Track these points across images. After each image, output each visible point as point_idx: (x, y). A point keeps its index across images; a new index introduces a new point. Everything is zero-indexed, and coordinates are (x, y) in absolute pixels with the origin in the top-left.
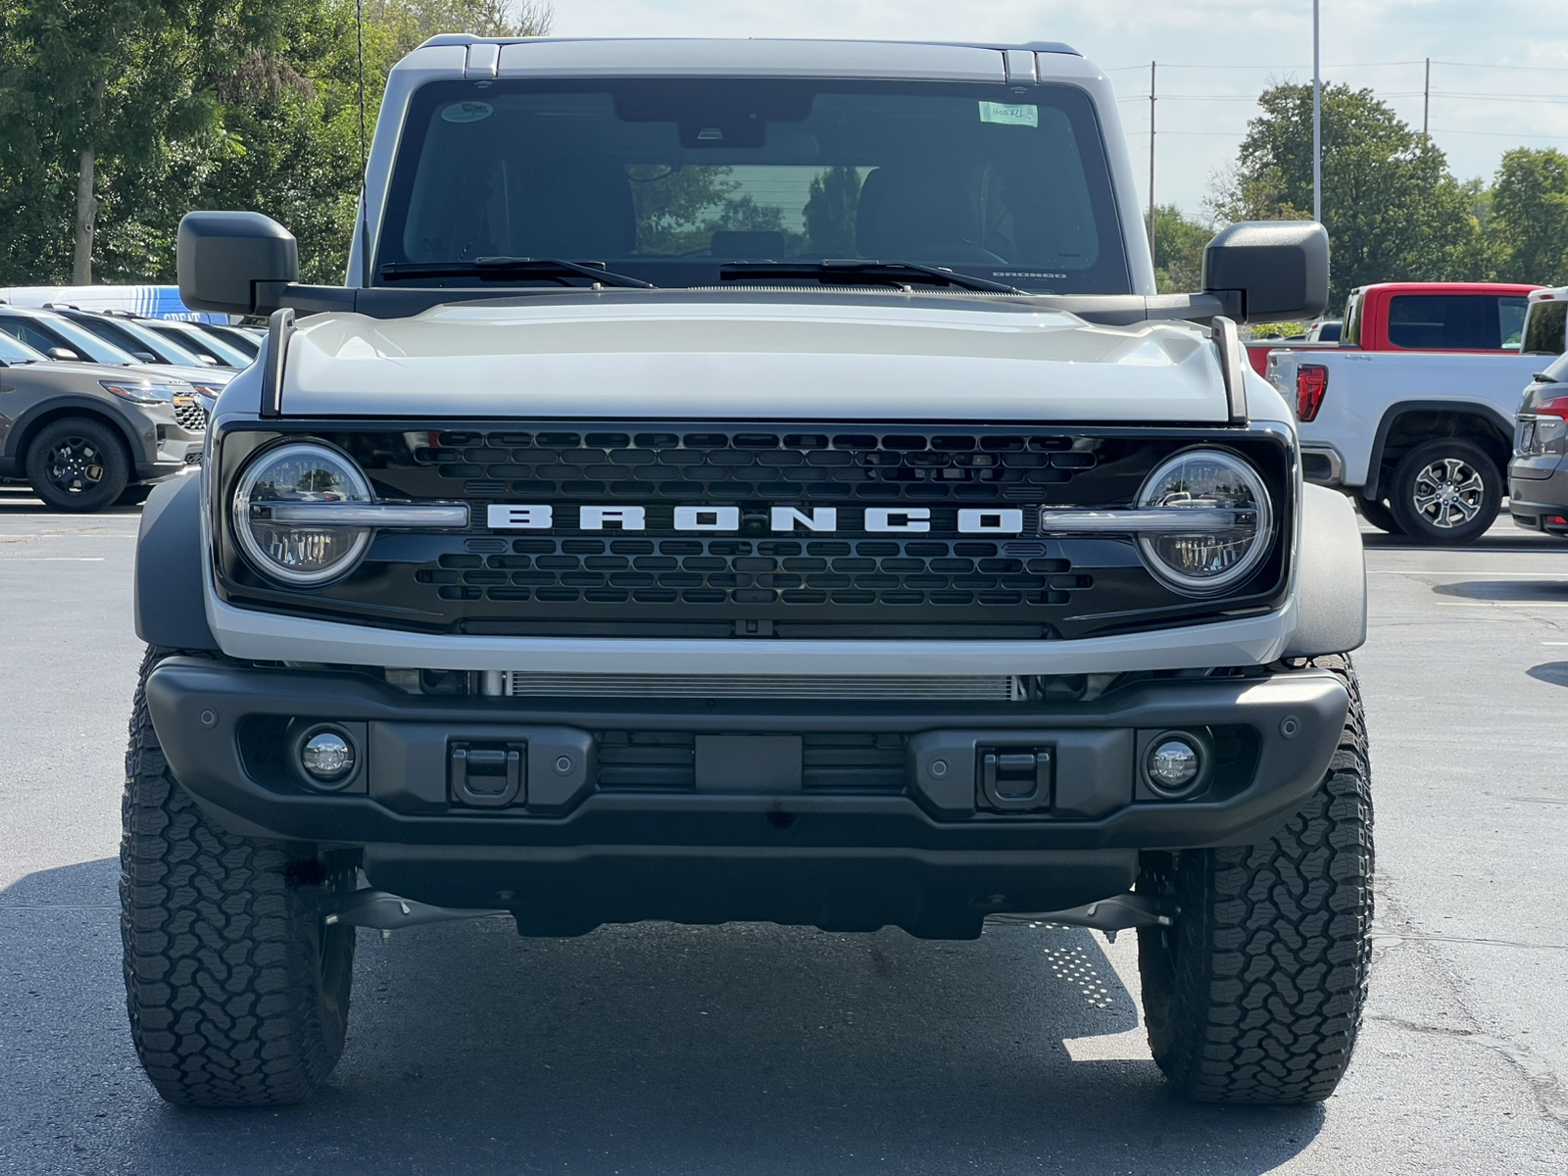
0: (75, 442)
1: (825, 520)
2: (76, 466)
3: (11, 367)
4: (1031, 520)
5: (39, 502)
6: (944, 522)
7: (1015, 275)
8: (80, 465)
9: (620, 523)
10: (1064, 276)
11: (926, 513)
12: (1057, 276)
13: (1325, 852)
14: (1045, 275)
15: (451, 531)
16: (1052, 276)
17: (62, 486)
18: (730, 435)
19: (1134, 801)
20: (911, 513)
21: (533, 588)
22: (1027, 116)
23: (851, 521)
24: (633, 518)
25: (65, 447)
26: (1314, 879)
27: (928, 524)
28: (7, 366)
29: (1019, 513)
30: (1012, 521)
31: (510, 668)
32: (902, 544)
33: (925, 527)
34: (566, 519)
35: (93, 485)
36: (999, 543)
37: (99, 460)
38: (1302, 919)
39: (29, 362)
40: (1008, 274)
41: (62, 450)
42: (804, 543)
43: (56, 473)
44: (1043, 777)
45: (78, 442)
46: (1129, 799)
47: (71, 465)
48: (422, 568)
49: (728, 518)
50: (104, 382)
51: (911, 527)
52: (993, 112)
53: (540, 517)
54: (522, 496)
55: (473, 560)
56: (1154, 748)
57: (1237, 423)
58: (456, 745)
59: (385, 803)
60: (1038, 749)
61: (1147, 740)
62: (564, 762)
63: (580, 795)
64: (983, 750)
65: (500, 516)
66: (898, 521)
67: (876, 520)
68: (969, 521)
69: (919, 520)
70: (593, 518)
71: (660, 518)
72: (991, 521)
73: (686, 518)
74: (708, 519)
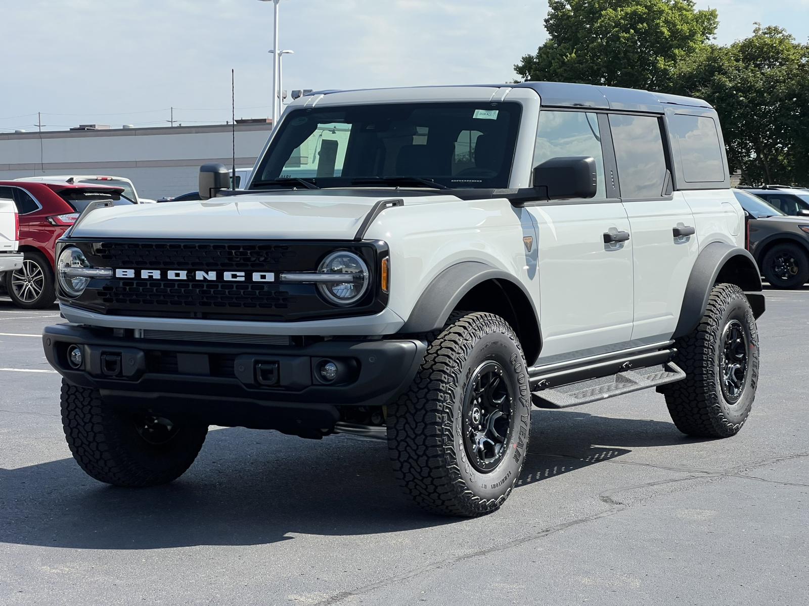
0: (785, 255)
1: (212, 276)
2: (785, 267)
3: (758, 219)
4: (277, 277)
5: (768, 284)
6: (249, 277)
7: (460, 181)
8: (787, 266)
9: (152, 276)
10: (481, 181)
11: (243, 274)
12: (478, 181)
13: (423, 412)
14: (473, 181)
15: (103, 278)
16: (475, 181)
17: (779, 276)
18: (182, 245)
19: (313, 385)
20: (238, 274)
21: (128, 299)
22: (493, 115)
23: (220, 276)
24: (157, 274)
25: (781, 257)
26: (419, 422)
27: (244, 278)
28: (756, 219)
29: (273, 274)
30: (270, 277)
31: (143, 328)
32: (234, 285)
33: (243, 279)
34: (138, 274)
35: (793, 276)
36: (265, 286)
37: (797, 263)
38: (416, 437)
39: (768, 217)
40: (457, 181)
41: (780, 259)
42: (205, 284)
43: (777, 270)
44: (275, 372)
45: (787, 256)
46: (310, 383)
47: (783, 266)
48: (99, 291)
49: (183, 275)
50: (801, 226)
51: (238, 279)
52: (480, 114)
53: (130, 273)
54: (125, 266)
55: (111, 289)
56: (322, 365)
57: (358, 239)
58: (103, 353)
59: (90, 374)
60: (274, 363)
61: (315, 361)
62: (131, 361)
63: (139, 373)
64: (257, 362)
65: (120, 273)
66: (234, 276)
67: (227, 276)
68: (256, 277)
69: (241, 276)
70: (145, 274)
71: (164, 274)
72: (263, 277)
73: (171, 275)
74: (177, 275)
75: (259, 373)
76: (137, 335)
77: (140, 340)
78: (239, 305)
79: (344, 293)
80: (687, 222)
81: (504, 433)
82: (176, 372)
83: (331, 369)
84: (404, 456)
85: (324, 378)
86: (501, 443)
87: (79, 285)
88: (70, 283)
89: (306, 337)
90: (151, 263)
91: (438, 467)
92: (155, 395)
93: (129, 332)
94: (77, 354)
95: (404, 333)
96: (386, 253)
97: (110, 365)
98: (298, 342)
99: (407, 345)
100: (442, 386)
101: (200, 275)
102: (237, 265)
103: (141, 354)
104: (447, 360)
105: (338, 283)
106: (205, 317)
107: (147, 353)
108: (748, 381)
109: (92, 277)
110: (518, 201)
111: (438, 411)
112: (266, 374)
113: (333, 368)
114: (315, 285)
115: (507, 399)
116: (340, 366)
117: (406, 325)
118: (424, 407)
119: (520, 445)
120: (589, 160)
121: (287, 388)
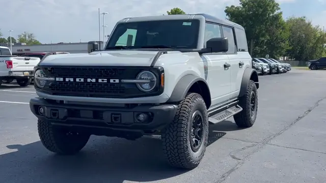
1: (94, 80)
4: (120, 81)
9: (70, 80)
11: (106, 80)
13: (176, 132)
15: (51, 81)
18: (82, 68)
19: (135, 123)
21: (61, 89)
22: (190, 24)
23: (97, 80)
24: (72, 80)
26: (175, 136)
30: (117, 81)
32: (103, 84)
33: (106, 82)
34: (64, 79)
36: (115, 84)
38: (173, 142)
40: (178, 46)
42: (91, 84)
44: (120, 118)
46: (133, 122)
48: (50, 86)
49: (82, 80)
51: (104, 82)
52: (185, 24)
53: (62, 79)
54: (60, 76)
55: (54, 85)
56: (138, 115)
57: (152, 66)
58: (52, 110)
59: (47, 117)
60: (119, 114)
61: (136, 114)
62: (63, 113)
63: (65, 118)
64: (112, 114)
65: (57, 79)
66: (103, 81)
67: (100, 80)
68: (112, 81)
69: (105, 81)
70: (67, 80)
71: (75, 80)
72: (114, 81)
73: (77, 80)
74: (80, 80)
75: (113, 118)
76: (65, 103)
77: (66, 105)
78: (104, 92)
79: (146, 87)
80: (242, 61)
81: (201, 136)
82: (80, 117)
83: (142, 117)
84: (168, 148)
85: (139, 120)
86: (200, 140)
87: (43, 83)
88: (39, 83)
89: (131, 104)
90: (70, 75)
91: (182, 153)
92: (72, 125)
93: (62, 102)
94: (42, 110)
95: (169, 102)
96: (163, 71)
97: (54, 114)
98: (128, 106)
99: (171, 107)
100: (183, 122)
101: (89, 80)
102: (104, 76)
103: (66, 110)
104: (185, 112)
105: (144, 83)
106: (91, 96)
107: (69, 110)
108: (255, 109)
109: (47, 81)
110: (201, 53)
111: (182, 132)
112: (116, 118)
113: (143, 116)
114: (135, 84)
115: (202, 124)
116: (146, 116)
117: (170, 99)
118: (176, 130)
119: (206, 140)
120: (226, 38)
121: (124, 124)
